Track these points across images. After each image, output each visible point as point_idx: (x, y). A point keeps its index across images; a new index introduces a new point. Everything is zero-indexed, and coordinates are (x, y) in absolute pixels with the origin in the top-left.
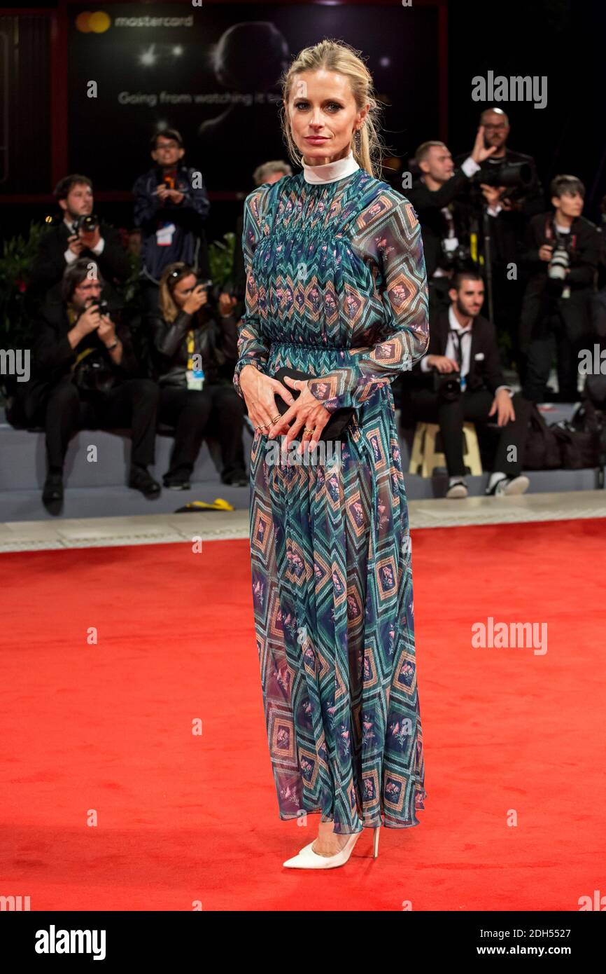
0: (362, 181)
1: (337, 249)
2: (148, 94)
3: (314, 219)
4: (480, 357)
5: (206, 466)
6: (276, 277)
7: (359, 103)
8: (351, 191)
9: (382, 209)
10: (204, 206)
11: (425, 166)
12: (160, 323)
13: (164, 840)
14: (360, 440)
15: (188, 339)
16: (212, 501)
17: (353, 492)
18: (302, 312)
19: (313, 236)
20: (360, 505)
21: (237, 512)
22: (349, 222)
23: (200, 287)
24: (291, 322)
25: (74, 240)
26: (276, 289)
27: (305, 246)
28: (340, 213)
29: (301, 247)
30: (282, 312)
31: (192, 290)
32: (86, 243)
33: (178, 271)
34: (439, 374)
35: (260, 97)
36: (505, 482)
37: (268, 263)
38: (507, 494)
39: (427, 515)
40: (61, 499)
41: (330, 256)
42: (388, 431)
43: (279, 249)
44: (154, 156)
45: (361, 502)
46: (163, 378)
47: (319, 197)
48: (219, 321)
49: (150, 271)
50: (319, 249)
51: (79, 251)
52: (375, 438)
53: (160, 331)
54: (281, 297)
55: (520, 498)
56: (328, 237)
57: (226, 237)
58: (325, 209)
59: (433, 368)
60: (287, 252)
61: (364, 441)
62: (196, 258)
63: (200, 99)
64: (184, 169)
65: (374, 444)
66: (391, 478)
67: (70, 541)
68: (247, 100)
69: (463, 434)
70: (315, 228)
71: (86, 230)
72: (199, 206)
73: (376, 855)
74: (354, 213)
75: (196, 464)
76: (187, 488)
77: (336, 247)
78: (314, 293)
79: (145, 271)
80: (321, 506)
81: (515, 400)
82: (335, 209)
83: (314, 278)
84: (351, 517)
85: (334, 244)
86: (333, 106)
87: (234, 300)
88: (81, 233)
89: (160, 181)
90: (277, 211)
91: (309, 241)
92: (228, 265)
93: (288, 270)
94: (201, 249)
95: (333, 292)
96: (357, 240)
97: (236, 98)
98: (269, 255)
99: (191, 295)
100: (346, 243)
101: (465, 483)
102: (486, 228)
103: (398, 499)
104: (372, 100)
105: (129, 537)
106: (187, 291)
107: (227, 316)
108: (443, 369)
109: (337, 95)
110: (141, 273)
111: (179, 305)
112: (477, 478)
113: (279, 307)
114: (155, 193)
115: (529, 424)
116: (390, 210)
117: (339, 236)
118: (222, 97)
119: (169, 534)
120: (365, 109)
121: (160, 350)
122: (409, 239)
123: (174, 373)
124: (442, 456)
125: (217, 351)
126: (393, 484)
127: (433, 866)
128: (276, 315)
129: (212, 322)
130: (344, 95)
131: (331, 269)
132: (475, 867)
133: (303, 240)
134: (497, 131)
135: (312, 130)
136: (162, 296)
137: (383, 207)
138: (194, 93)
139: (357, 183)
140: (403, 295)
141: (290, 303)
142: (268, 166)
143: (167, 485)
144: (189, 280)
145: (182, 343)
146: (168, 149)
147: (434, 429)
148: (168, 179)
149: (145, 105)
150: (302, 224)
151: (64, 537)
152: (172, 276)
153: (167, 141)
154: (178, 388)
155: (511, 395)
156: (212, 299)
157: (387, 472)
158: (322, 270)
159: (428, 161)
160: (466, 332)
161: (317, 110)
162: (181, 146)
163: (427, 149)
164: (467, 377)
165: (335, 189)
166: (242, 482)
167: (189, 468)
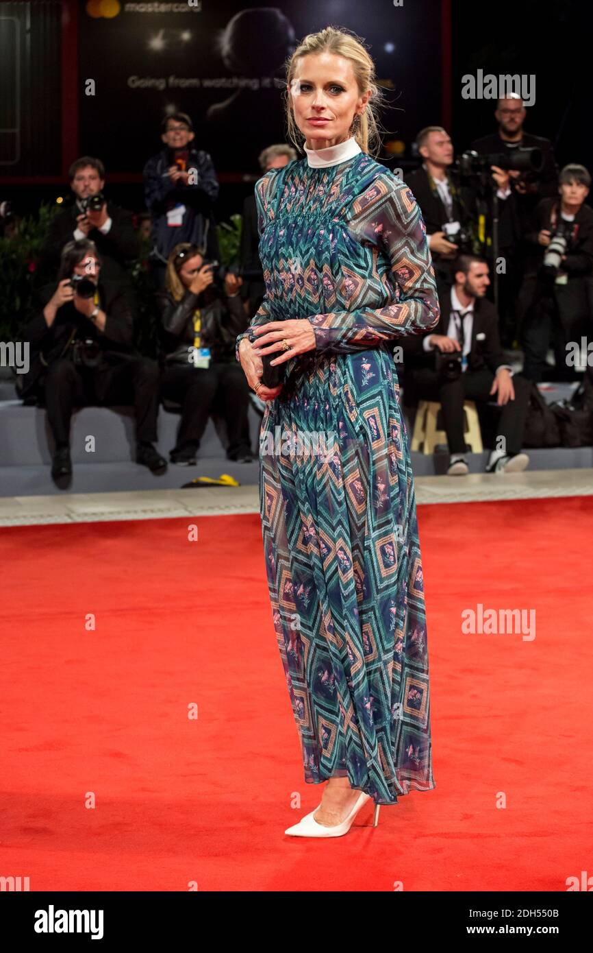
0: (362, 165)
1: (333, 233)
2: (158, 77)
3: (314, 202)
4: (481, 337)
5: (212, 443)
6: (279, 260)
7: (362, 88)
8: (351, 175)
9: (377, 194)
10: (214, 188)
11: (425, 151)
12: (166, 302)
13: (169, 808)
14: (357, 420)
15: (195, 318)
16: (218, 477)
17: (351, 470)
18: (303, 294)
19: (312, 220)
20: (360, 483)
21: (243, 488)
22: (346, 205)
23: (207, 267)
24: (295, 304)
25: (83, 219)
26: (279, 272)
27: (305, 230)
28: (339, 197)
29: (301, 231)
30: (287, 294)
31: (199, 270)
32: (93, 223)
33: (184, 251)
34: (441, 353)
35: (267, 82)
36: (505, 460)
37: (271, 247)
38: (508, 471)
39: (430, 491)
40: (69, 473)
41: (326, 240)
42: (387, 411)
43: (282, 233)
44: (164, 139)
45: (360, 480)
46: (170, 356)
47: (319, 181)
48: (225, 300)
49: (160, 251)
50: (317, 233)
51: (87, 230)
52: (373, 417)
53: (167, 311)
54: (284, 280)
55: (520, 475)
56: (326, 221)
57: (232, 218)
58: (325, 193)
59: (436, 347)
60: (289, 236)
61: (360, 420)
62: (205, 239)
63: (208, 83)
64: (194, 152)
65: (372, 423)
66: (388, 456)
67: (79, 516)
68: (254, 84)
69: (464, 413)
70: (315, 212)
71: (93, 210)
72: (209, 188)
73: (376, 825)
74: (351, 197)
75: (203, 441)
76: (193, 464)
77: (333, 231)
78: (313, 276)
79: (155, 251)
80: (322, 484)
81: (516, 379)
82: (334, 193)
83: (312, 261)
84: (352, 495)
85: (330, 228)
86: (335, 88)
87: (240, 280)
88: (88, 213)
89: (171, 162)
90: (282, 196)
91: (309, 225)
92: (234, 246)
93: (289, 253)
94: (210, 230)
95: (330, 274)
96: (353, 224)
97: (243, 83)
98: (272, 240)
99: (197, 275)
100: (342, 227)
101: (466, 460)
102: (496, 212)
103: (396, 478)
104: (373, 86)
105: (136, 512)
106: (193, 271)
107: (233, 295)
108: (445, 349)
109: (340, 78)
110: (152, 254)
111: (186, 285)
112: (478, 455)
113: (284, 289)
114: (165, 175)
115: (529, 403)
116: (385, 195)
117: (336, 220)
118: (230, 81)
119: (175, 509)
120: (366, 95)
121: (167, 329)
122: (405, 223)
123: (182, 351)
124: (443, 434)
125: (223, 330)
126: (391, 462)
127: (431, 835)
128: (281, 298)
129: (218, 302)
130: (346, 78)
131: (327, 253)
132: (473, 837)
133: (303, 224)
134: (513, 116)
135: (315, 111)
136: (169, 276)
137: (379, 192)
138: (201, 77)
139: (356, 168)
140: (407, 276)
141: (293, 286)
142: (271, 149)
143: (174, 460)
144: (195, 261)
145: (189, 322)
146: (178, 131)
147: (436, 407)
148: (180, 161)
149: (153, 90)
150: (303, 208)
151: (73, 512)
152: (178, 256)
153: (177, 124)
154: (185, 366)
155: (511, 374)
156: (218, 280)
157: (385, 451)
158: (319, 254)
159: (427, 146)
160: (468, 312)
161: (320, 91)
162: (190, 130)
163: (426, 134)
164: (469, 356)
165: (334, 173)
166: (247, 458)
167: (196, 444)
